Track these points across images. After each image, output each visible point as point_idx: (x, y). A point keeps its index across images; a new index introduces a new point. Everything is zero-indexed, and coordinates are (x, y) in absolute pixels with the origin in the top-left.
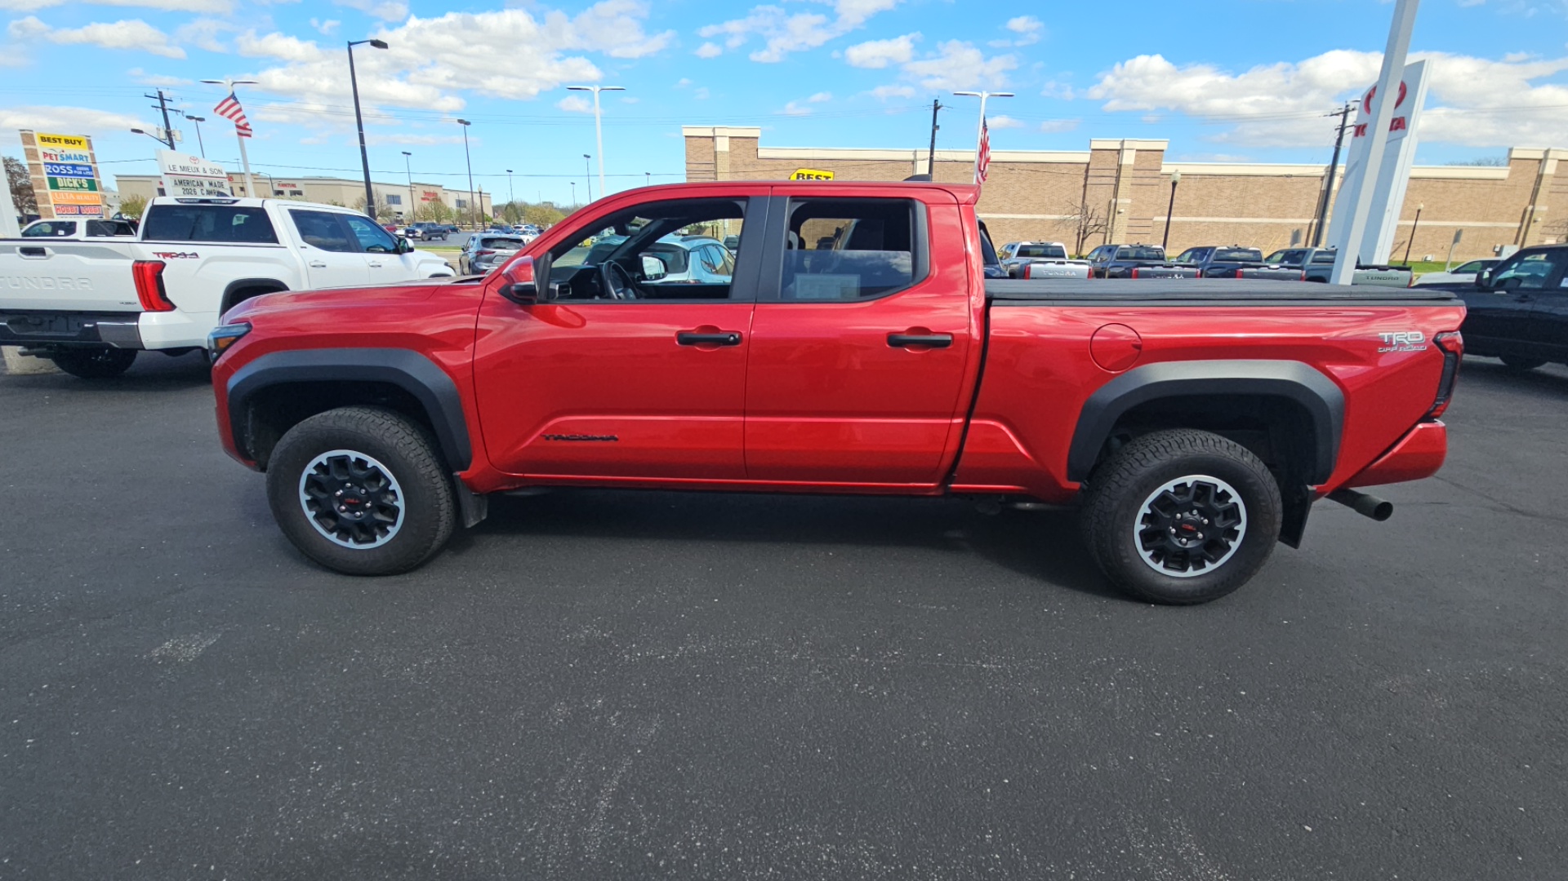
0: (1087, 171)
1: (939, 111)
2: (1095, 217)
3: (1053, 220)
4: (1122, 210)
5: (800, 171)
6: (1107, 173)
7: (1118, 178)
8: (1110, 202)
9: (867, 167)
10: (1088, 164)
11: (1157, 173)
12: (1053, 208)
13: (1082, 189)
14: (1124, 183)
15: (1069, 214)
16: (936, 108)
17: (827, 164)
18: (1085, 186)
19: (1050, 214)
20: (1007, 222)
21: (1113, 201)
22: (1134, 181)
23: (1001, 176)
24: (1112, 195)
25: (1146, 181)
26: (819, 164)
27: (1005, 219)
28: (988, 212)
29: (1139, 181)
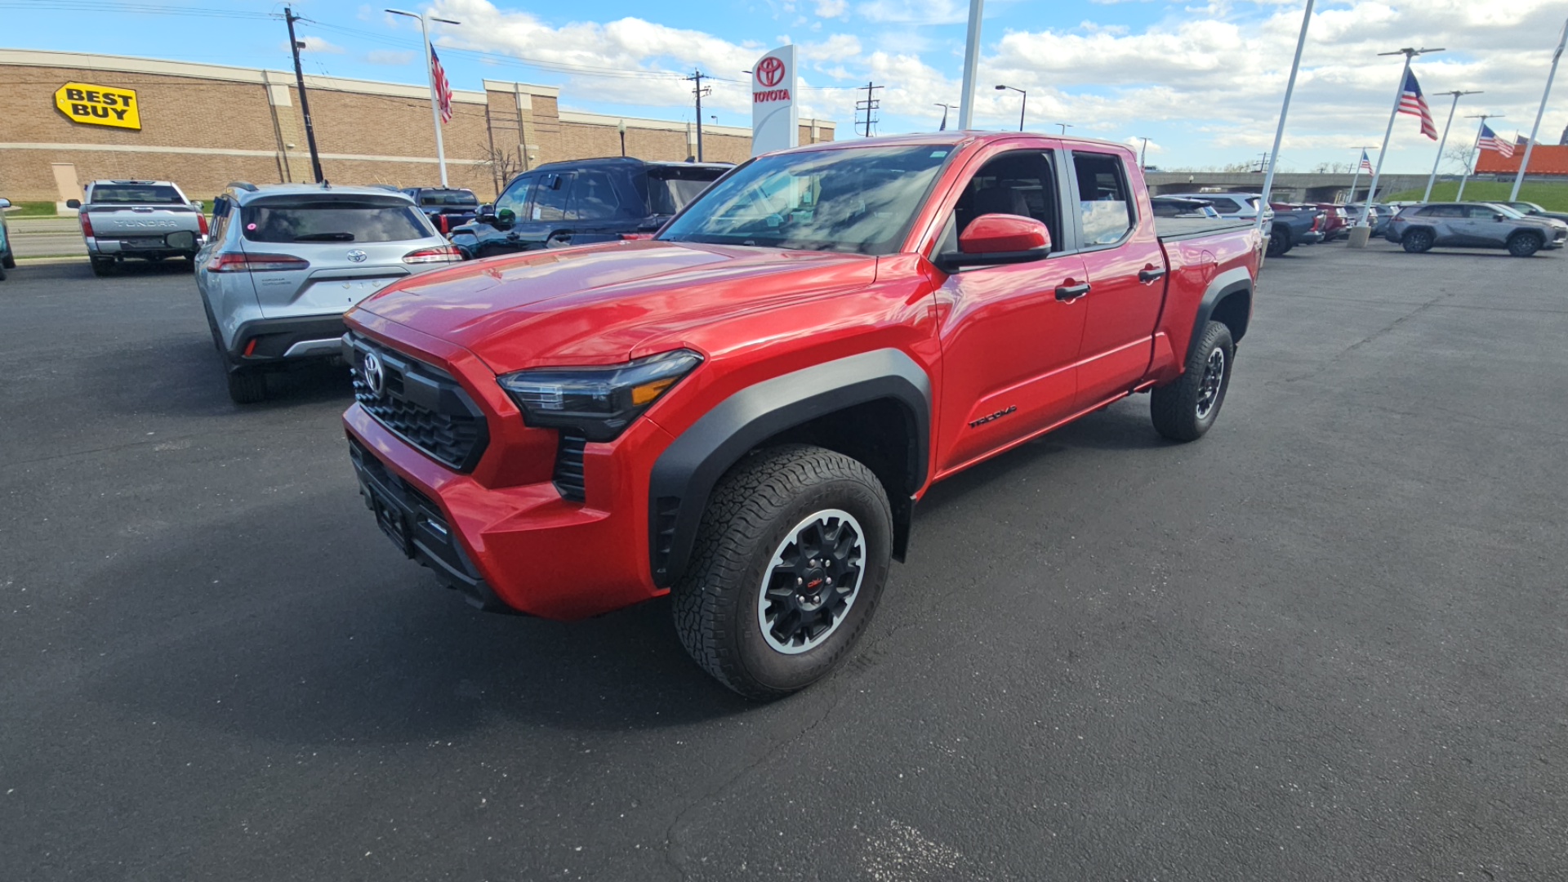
0: (487, 112)
1: (294, 24)
2: (512, 162)
3: (466, 166)
4: (533, 157)
5: (71, 86)
6: (508, 117)
7: (520, 122)
8: (519, 148)
9: (193, 87)
10: (487, 106)
11: (556, 120)
12: (462, 152)
13: (487, 132)
14: (528, 128)
15: (483, 158)
16: (290, 20)
17: (119, 78)
18: (489, 129)
19: (459, 158)
20: (412, 166)
21: (522, 146)
22: (536, 126)
23: (391, 112)
24: (519, 140)
25: (548, 127)
26: (103, 77)
27: (411, 163)
28: (386, 154)
29: (540, 127)
